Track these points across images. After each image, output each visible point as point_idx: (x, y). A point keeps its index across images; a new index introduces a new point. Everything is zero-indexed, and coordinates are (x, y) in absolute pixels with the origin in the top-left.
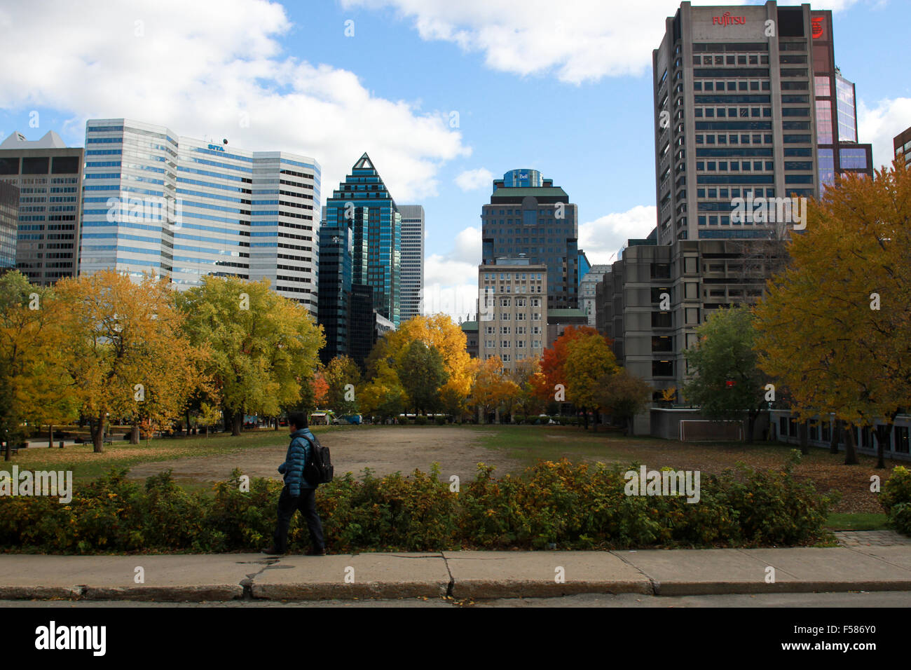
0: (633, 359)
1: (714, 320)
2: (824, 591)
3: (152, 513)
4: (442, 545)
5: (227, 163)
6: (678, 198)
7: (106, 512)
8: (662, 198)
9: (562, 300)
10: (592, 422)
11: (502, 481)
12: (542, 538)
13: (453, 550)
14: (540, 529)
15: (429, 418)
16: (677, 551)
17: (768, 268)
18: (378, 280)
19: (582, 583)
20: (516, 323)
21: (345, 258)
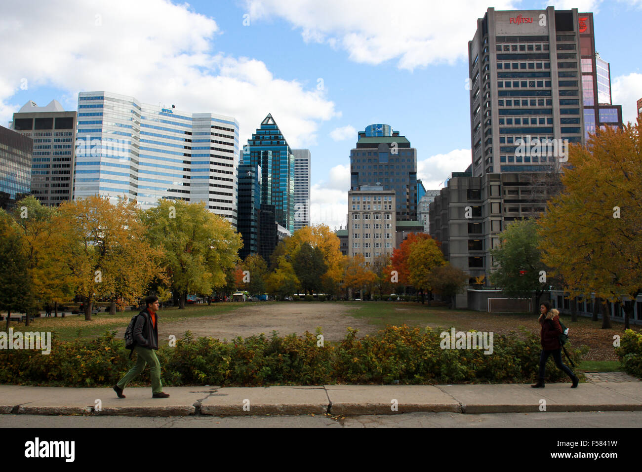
0: (457, 255)
1: (512, 228)
2: (574, 411)
3: (133, 360)
4: (324, 381)
5: (174, 121)
6: (486, 143)
7: (103, 359)
8: (475, 144)
9: (406, 215)
10: (427, 299)
11: (363, 339)
12: (390, 376)
13: (331, 385)
14: (388, 370)
15: (314, 296)
16: (478, 386)
17: (548, 193)
18: (279, 201)
19: (415, 405)
20: (374, 231)
21: (256, 186)
